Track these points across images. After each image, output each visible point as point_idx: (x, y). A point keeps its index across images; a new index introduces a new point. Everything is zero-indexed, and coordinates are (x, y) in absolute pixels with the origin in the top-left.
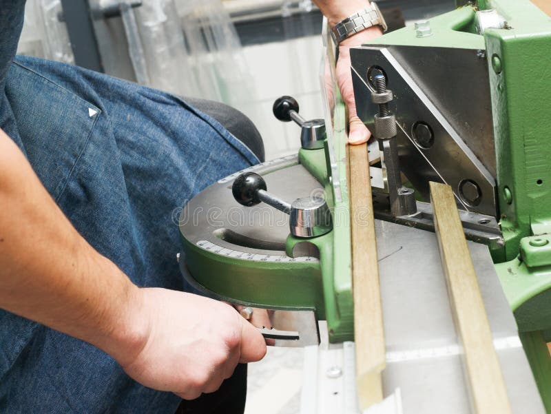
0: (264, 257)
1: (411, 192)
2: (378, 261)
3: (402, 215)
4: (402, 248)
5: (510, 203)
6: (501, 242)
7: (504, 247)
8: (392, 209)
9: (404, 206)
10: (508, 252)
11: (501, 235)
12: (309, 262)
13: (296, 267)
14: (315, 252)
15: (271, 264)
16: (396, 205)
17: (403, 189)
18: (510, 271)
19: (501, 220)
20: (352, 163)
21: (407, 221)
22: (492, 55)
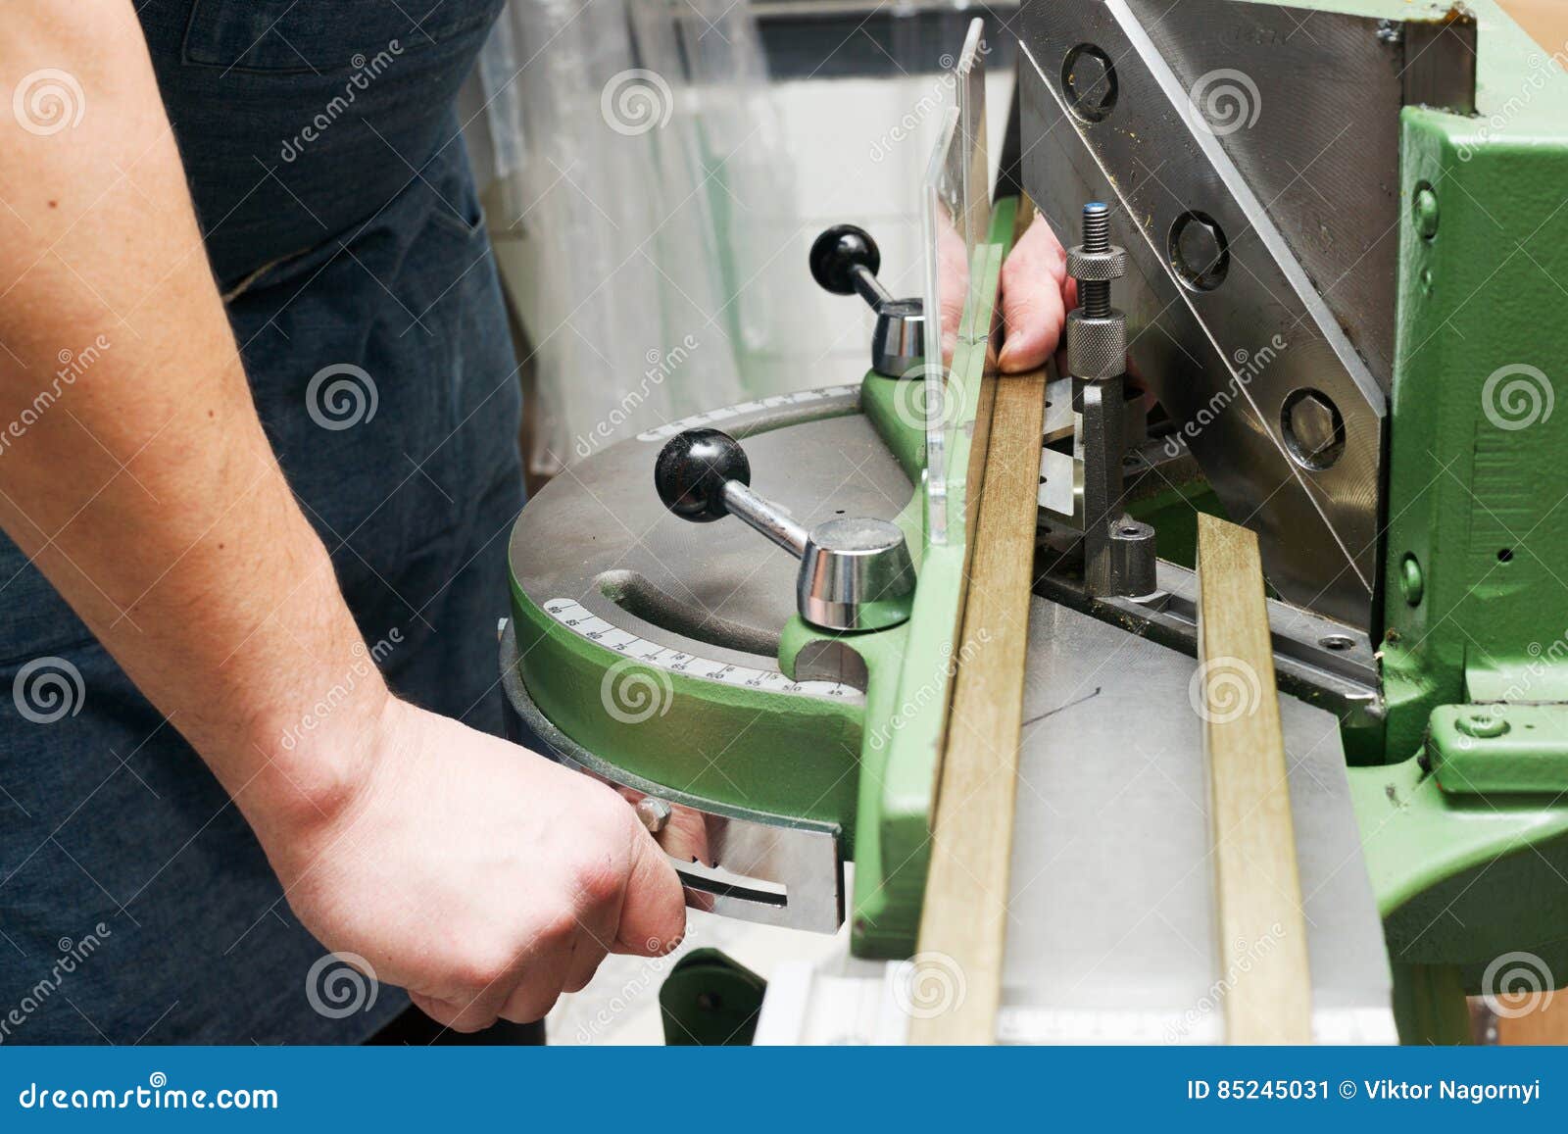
0: (716, 667)
1: (1146, 533)
2: (1023, 725)
3: (1115, 594)
4: (1098, 690)
5: (1414, 603)
6: (1376, 709)
7: (1383, 723)
8: (1089, 574)
9: (1122, 572)
10: (1392, 739)
11: (1380, 688)
12: (838, 700)
13: (799, 710)
14: (857, 673)
15: (733, 691)
16: (1102, 564)
17: (1127, 522)
18: (1391, 793)
19: (1383, 645)
20: (997, 433)
21: (1125, 613)
22: (1414, 183)
